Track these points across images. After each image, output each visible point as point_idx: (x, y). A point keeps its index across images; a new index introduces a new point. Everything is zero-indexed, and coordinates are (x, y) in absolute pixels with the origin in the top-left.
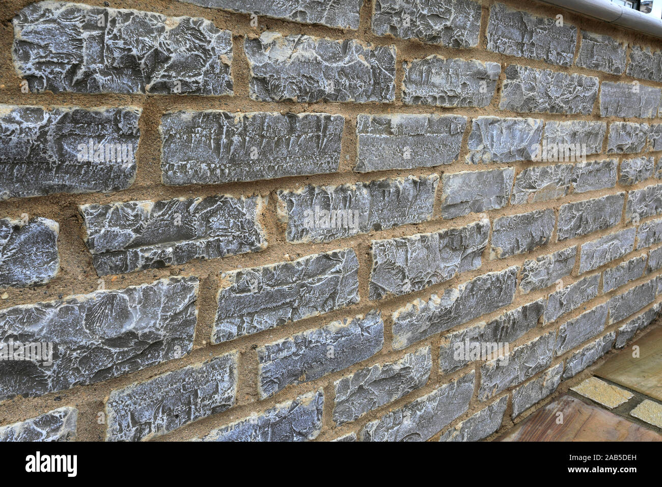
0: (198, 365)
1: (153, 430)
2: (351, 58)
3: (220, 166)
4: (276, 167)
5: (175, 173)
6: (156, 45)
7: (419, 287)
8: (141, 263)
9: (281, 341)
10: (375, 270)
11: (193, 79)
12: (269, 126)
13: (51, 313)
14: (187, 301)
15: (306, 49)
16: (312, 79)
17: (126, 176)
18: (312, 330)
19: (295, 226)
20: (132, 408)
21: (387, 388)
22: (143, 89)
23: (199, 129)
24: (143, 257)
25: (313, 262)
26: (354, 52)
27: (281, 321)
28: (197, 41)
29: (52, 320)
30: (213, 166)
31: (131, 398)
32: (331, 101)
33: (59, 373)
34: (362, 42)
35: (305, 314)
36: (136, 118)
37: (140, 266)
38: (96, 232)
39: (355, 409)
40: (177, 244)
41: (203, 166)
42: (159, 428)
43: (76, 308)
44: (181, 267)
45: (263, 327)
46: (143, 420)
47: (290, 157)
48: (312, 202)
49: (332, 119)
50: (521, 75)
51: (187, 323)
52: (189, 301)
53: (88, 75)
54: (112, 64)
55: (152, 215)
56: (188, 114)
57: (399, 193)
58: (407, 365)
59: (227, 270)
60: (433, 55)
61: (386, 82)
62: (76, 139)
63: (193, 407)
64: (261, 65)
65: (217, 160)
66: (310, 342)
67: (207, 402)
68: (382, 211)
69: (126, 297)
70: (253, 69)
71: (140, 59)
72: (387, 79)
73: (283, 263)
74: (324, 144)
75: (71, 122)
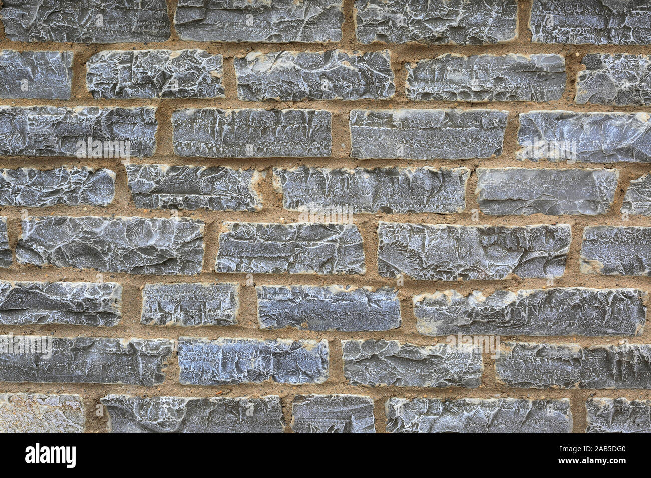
0: (206, 285)
1: (173, 320)
2: (333, 65)
3: (216, 146)
4: (265, 150)
5: (182, 148)
6: (163, 69)
7: (449, 278)
8: (160, 204)
9: (278, 287)
10: (381, 248)
11: (190, 88)
12: (254, 119)
13: (106, 224)
14: (194, 236)
15: (285, 61)
16: (293, 83)
17: (150, 149)
18: (310, 286)
19: (290, 197)
20: (159, 299)
21: (418, 371)
22: (158, 96)
23: (200, 120)
24: (161, 200)
25: (306, 228)
26: (336, 60)
27: (277, 270)
28: (193, 64)
29: (106, 228)
30: (210, 145)
31: (158, 292)
32: (316, 99)
33: (112, 261)
34: (346, 51)
35: (301, 270)
36: (153, 113)
37: (160, 206)
38: (132, 180)
39: (371, 375)
40: (187, 196)
41: (203, 145)
42: (177, 320)
43: (121, 224)
44: (191, 212)
45: (259, 270)
46: (167, 311)
47: (278, 143)
48: (307, 180)
49: (316, 113)
50: (607, 64)
51: (196, 252)
52: (196, 236)
53: (122, 89)
54: (137, 82)
55: (167, 174)
56: (191, 110)
57: (409, 181)
58: (438, 354)
59: (228, 220)
60: (446, 54)
61: (381, 82)
62: (120, 125)
63: (203, 314)
64: (244, 76)
65: (213, 142)
66: (307, 295)
67: (212, 314)
68: (391, 196)
69: (150, 224)
70: (238, 79)
71: (153, 78)
72: (382, 79)
73: (276, 224)
74: (311, 133)
75: (117, 115)
